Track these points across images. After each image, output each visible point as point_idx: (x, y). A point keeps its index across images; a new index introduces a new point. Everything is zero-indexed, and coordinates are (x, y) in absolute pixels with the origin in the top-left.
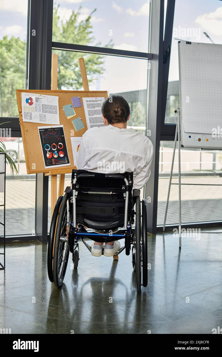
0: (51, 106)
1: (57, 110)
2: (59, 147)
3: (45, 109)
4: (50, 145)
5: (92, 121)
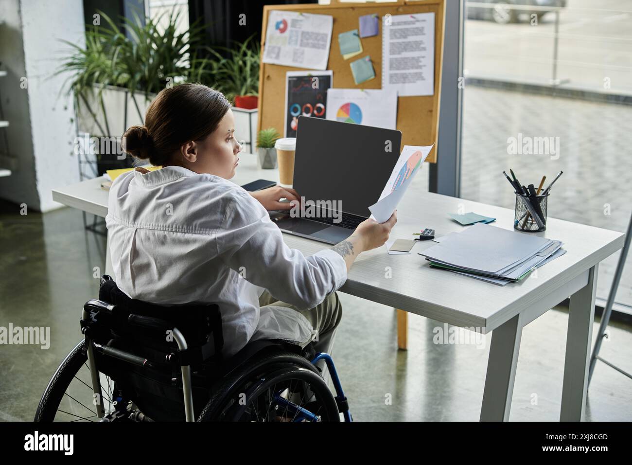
0: (318, 35)
1: (326, 41)
2: (315, 112)
3: (305, 41)
4: (302, 107)
5: (394, 66)
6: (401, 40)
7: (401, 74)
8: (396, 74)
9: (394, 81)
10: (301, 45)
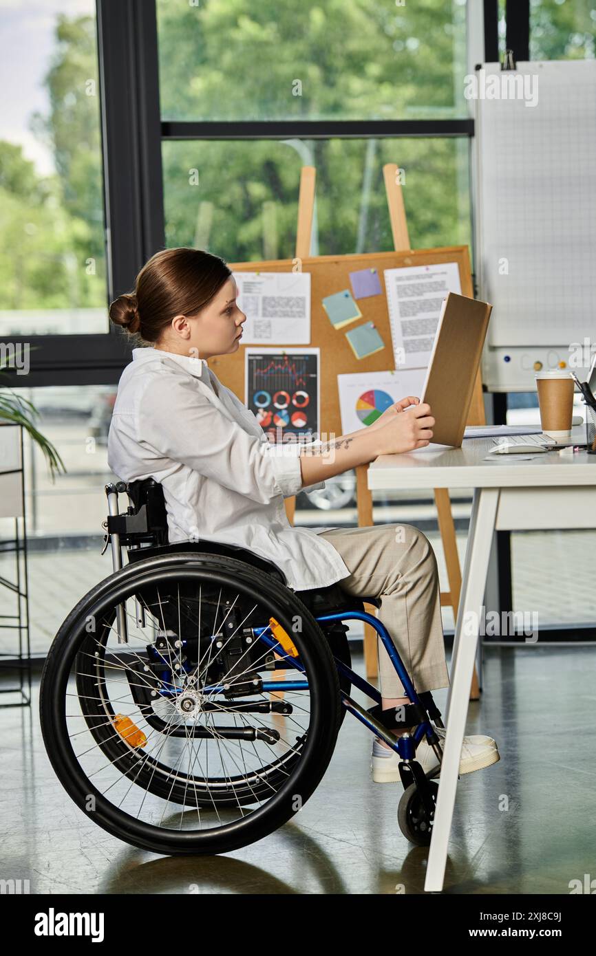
0: (289, 300)
1: (304, 307)
2: (294, 402)
3: (270, 309)
4: (272, 396)
5: (409, 330)
6: (415, 299)
7: (419, 340)
8: (413, 341)
9: (411, 349)
10: (264, 315)
